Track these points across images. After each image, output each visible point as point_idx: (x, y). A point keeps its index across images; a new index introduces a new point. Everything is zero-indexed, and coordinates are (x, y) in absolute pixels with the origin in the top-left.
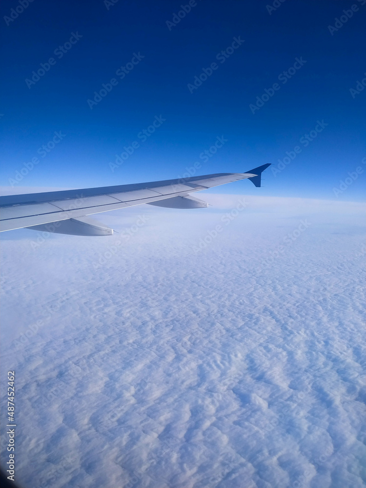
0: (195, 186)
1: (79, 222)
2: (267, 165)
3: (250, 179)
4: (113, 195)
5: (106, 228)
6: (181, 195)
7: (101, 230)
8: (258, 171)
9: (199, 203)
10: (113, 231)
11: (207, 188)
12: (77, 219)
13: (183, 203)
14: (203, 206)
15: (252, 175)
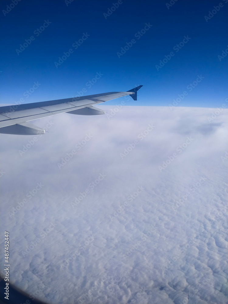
0: (96, 101)
1: (22, 126)
2: (141, 86)
3: (130, 95)
4: (44, 108)
5: (40, 130)
6: (88, 106)
7: (37, 131)
8: (135, 90)
9: (99, 111)
10: (45, 131)
11: (104, 101)
12: (21, 124)
13: (89, 111)
14: (102, 113)
15: (131, 93)
